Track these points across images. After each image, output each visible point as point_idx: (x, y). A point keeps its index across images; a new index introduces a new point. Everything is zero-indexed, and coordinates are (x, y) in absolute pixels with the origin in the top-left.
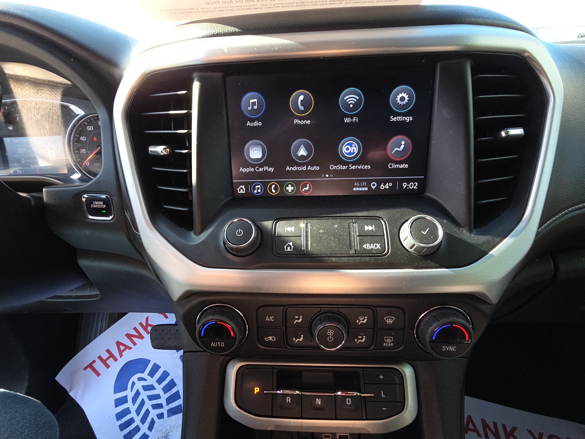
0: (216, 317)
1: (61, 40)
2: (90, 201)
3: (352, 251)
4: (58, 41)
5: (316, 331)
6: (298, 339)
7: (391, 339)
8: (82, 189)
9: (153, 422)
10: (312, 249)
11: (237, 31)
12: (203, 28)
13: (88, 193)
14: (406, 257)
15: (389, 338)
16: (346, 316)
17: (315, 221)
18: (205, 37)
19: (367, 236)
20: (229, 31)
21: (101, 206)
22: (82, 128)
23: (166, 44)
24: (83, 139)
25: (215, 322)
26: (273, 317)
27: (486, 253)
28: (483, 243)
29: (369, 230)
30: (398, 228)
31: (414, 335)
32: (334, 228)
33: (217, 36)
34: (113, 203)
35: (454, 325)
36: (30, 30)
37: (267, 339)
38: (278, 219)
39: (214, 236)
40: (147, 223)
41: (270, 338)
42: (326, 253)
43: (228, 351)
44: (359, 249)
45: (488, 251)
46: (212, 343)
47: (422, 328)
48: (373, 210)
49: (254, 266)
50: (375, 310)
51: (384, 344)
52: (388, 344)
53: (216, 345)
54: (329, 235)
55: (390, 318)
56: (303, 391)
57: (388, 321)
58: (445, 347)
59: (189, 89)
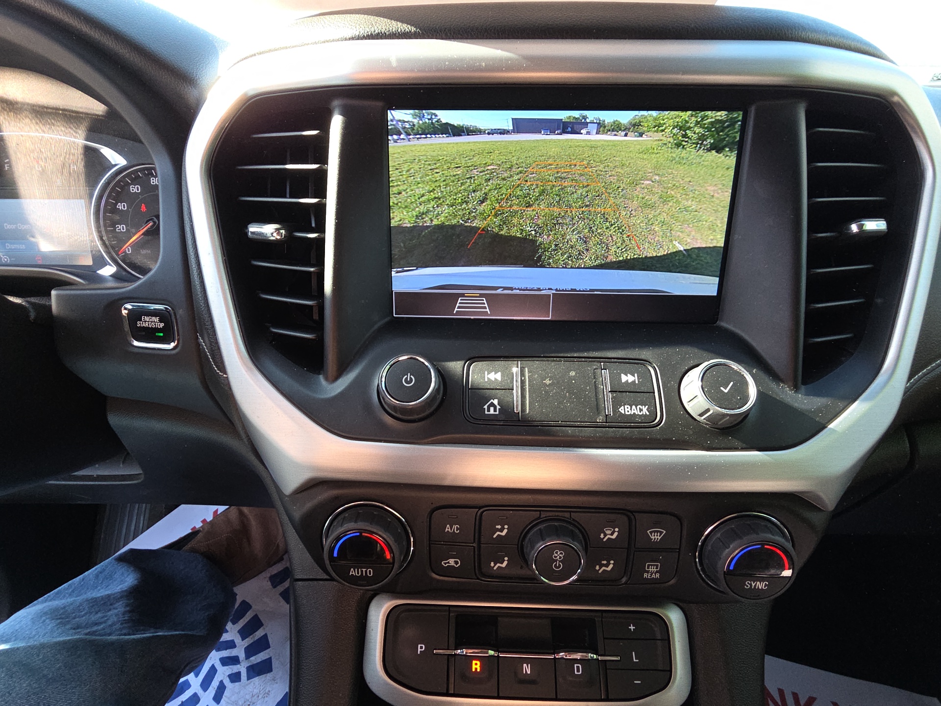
0: (361, 525)
1: (95, 31)
2: (135, 315)
3: (601, 417)
4: (89, 33)
5: (533, 552)
6: (498, 565)
7: (657, 566)
8: (122, 293)
9: (222, 688)
10: (532, 412)
11: (413, 31)
12: (353, 22)
13: (135, 300)
14: (691, 429)
15: (654, 565)
16: (583, 528)
17: (536, 364)
18: (356, 39)
19: (626, 392)
20: (399, 30)
21: (155, 324)
22: (122, 188)
23: (283, 48)
24: (121, 206)
25: (358, 534)
26: (459, 527)
27: (823, 427)
28: (819, 410)
29: (629, 382)
30: (678, 381)
31: (696, 559)
32: (569, 377)
33: (377, 39)
34: (176, 320)
35: (766, 546)
36: (41, 11)
37: (445, 564)
38: (473, 359)
39: (362, 384)
40: (241, 358)
41: (452, 562)
42: (557, 419)
43: (379, 583)
44: (612, 415)
45: (827, 423)
46: (352, 569)
47: (710, 548)
48: (635, 348)
49: (430, 440)
50: (632, 517)
51: (645, 576)
52: (651, 575)
53: (358, 573)
54: (562, 389)
55: (657, 532)
56: (500, 650)
57: (654, 536)
58: (750, 582)
59: (324, 127)
